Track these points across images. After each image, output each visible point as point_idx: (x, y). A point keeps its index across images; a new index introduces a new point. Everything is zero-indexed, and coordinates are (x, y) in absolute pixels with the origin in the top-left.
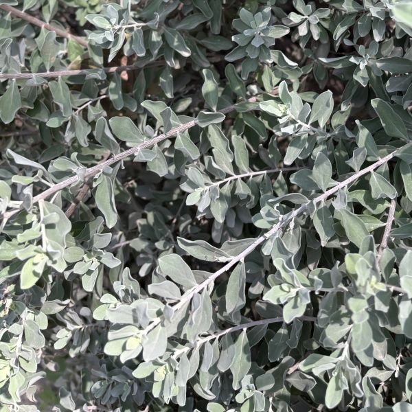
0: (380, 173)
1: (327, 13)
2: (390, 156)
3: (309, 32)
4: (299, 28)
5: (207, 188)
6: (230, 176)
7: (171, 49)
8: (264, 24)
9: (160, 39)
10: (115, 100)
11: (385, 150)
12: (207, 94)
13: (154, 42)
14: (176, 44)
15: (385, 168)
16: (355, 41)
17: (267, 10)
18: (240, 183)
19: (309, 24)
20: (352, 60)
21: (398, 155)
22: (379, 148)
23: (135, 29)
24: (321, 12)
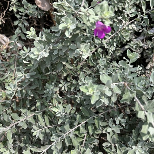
0: (82, 126)
1: (69, 84)
2: (85, 122)
3: (65, 89)
4: (62, 88)
5: (38, 131)
6: (45, 127)
7: (28, 94)
8: (52, 87)
9: (25, 92)
10: (14, 108)
11: (84, 120)
12: (38, 106)
13: (24, 93)
14: (29, 93)
15: (84, 125)
16: (76, 91)
17: (53, 83)
18: (47, 129)
19: (65, 87)
20: (76, 96)
21: (87, 121)
22: (82, 119)
23: (18, 90)
24: (68, 83)
